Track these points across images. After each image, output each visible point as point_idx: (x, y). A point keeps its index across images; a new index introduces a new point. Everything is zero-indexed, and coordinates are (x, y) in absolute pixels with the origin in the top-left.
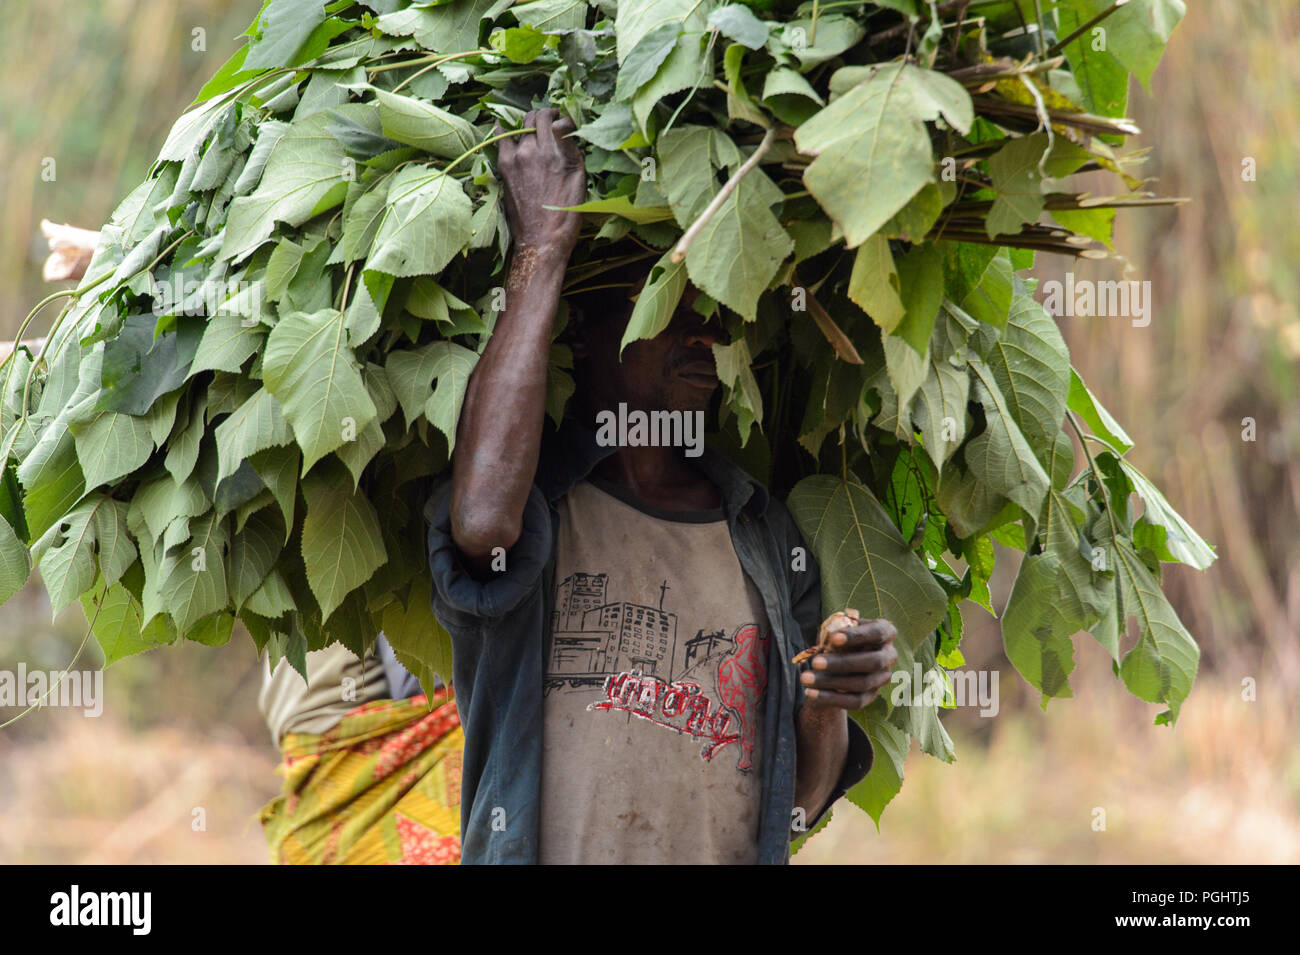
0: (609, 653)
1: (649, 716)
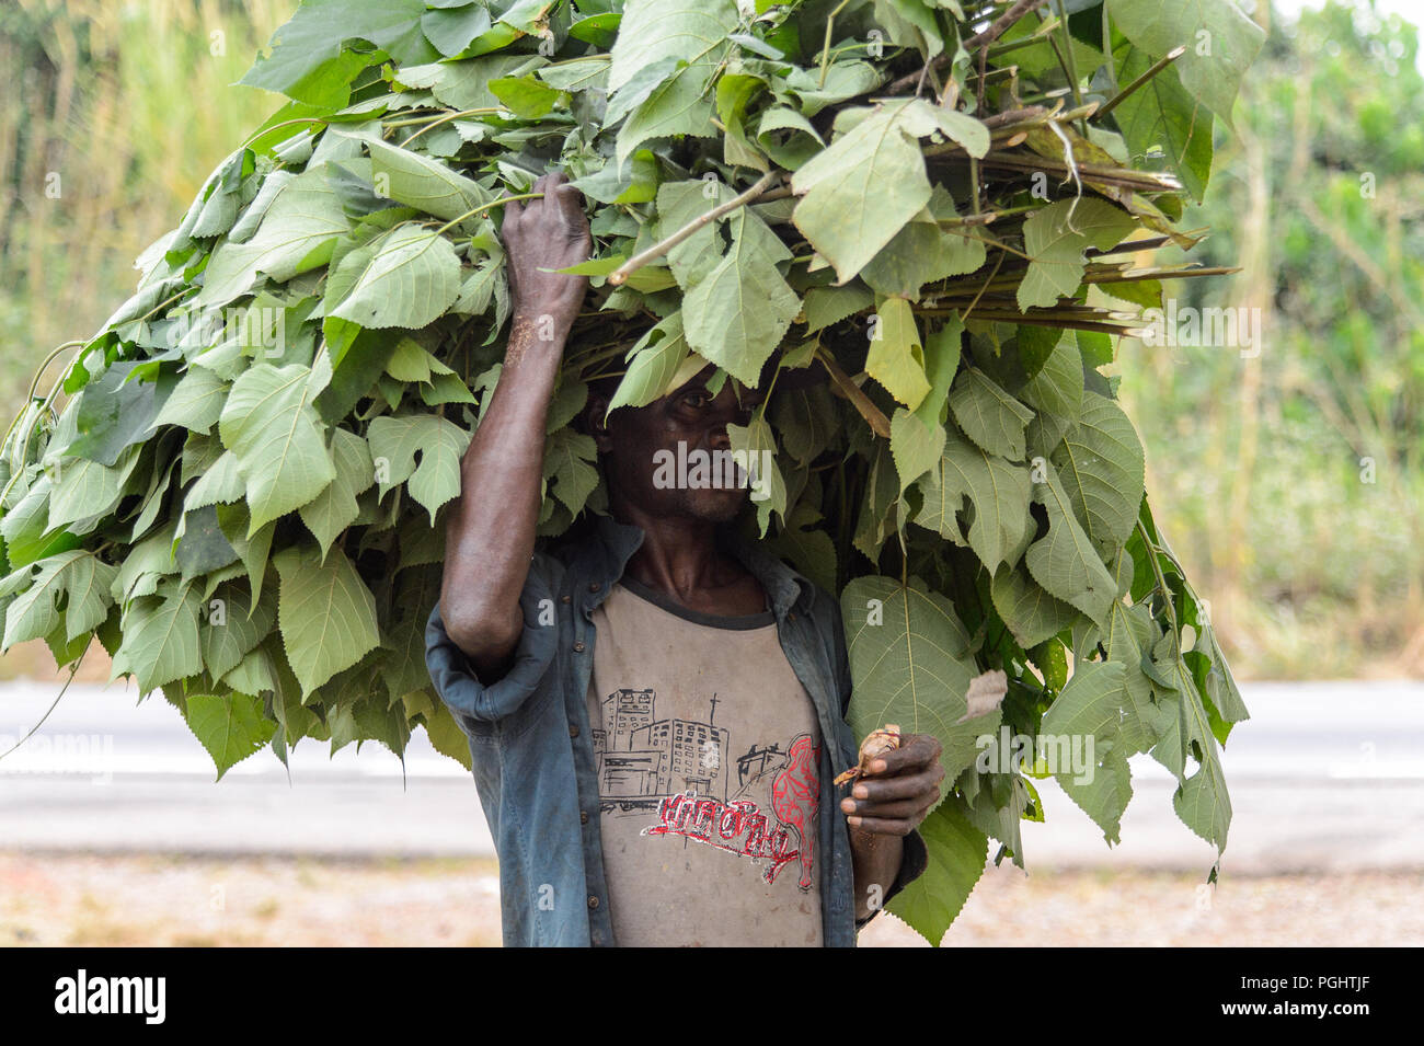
0: (660, 774)
1: (707, 839)
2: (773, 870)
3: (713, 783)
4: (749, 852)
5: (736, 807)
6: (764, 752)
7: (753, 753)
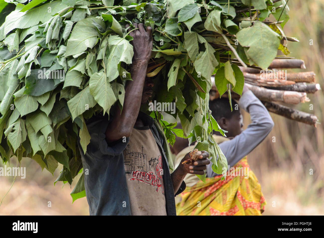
0: (132, 165)
1: (143, 181)
2: (157, 189)
3: (144, 167)
4: (152, 184)
5: (149, 173)
6: (154, 160)
7: (152, 160)
